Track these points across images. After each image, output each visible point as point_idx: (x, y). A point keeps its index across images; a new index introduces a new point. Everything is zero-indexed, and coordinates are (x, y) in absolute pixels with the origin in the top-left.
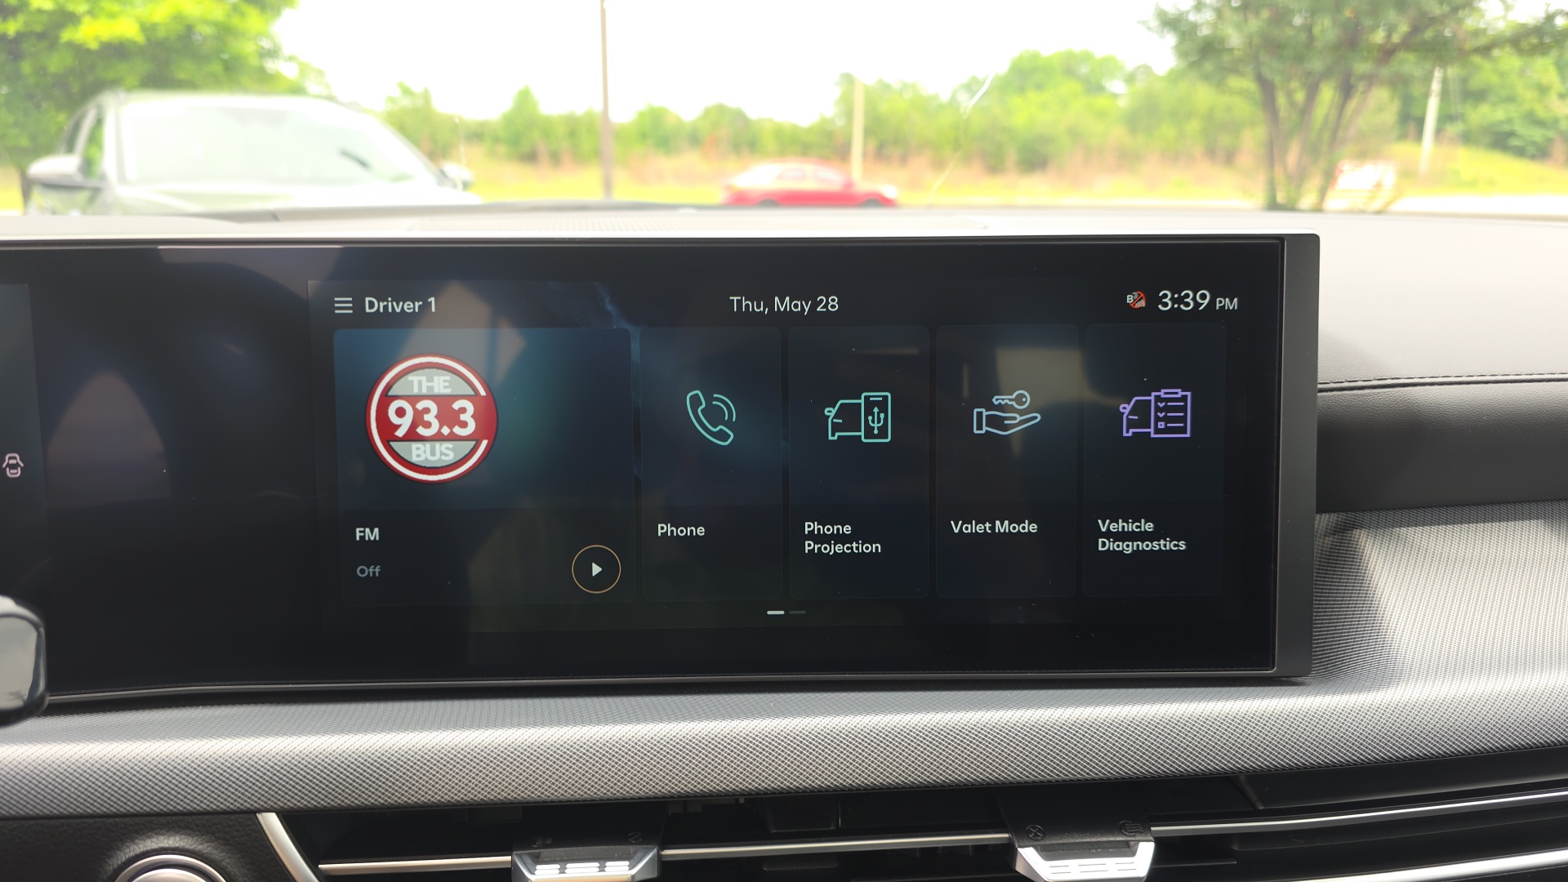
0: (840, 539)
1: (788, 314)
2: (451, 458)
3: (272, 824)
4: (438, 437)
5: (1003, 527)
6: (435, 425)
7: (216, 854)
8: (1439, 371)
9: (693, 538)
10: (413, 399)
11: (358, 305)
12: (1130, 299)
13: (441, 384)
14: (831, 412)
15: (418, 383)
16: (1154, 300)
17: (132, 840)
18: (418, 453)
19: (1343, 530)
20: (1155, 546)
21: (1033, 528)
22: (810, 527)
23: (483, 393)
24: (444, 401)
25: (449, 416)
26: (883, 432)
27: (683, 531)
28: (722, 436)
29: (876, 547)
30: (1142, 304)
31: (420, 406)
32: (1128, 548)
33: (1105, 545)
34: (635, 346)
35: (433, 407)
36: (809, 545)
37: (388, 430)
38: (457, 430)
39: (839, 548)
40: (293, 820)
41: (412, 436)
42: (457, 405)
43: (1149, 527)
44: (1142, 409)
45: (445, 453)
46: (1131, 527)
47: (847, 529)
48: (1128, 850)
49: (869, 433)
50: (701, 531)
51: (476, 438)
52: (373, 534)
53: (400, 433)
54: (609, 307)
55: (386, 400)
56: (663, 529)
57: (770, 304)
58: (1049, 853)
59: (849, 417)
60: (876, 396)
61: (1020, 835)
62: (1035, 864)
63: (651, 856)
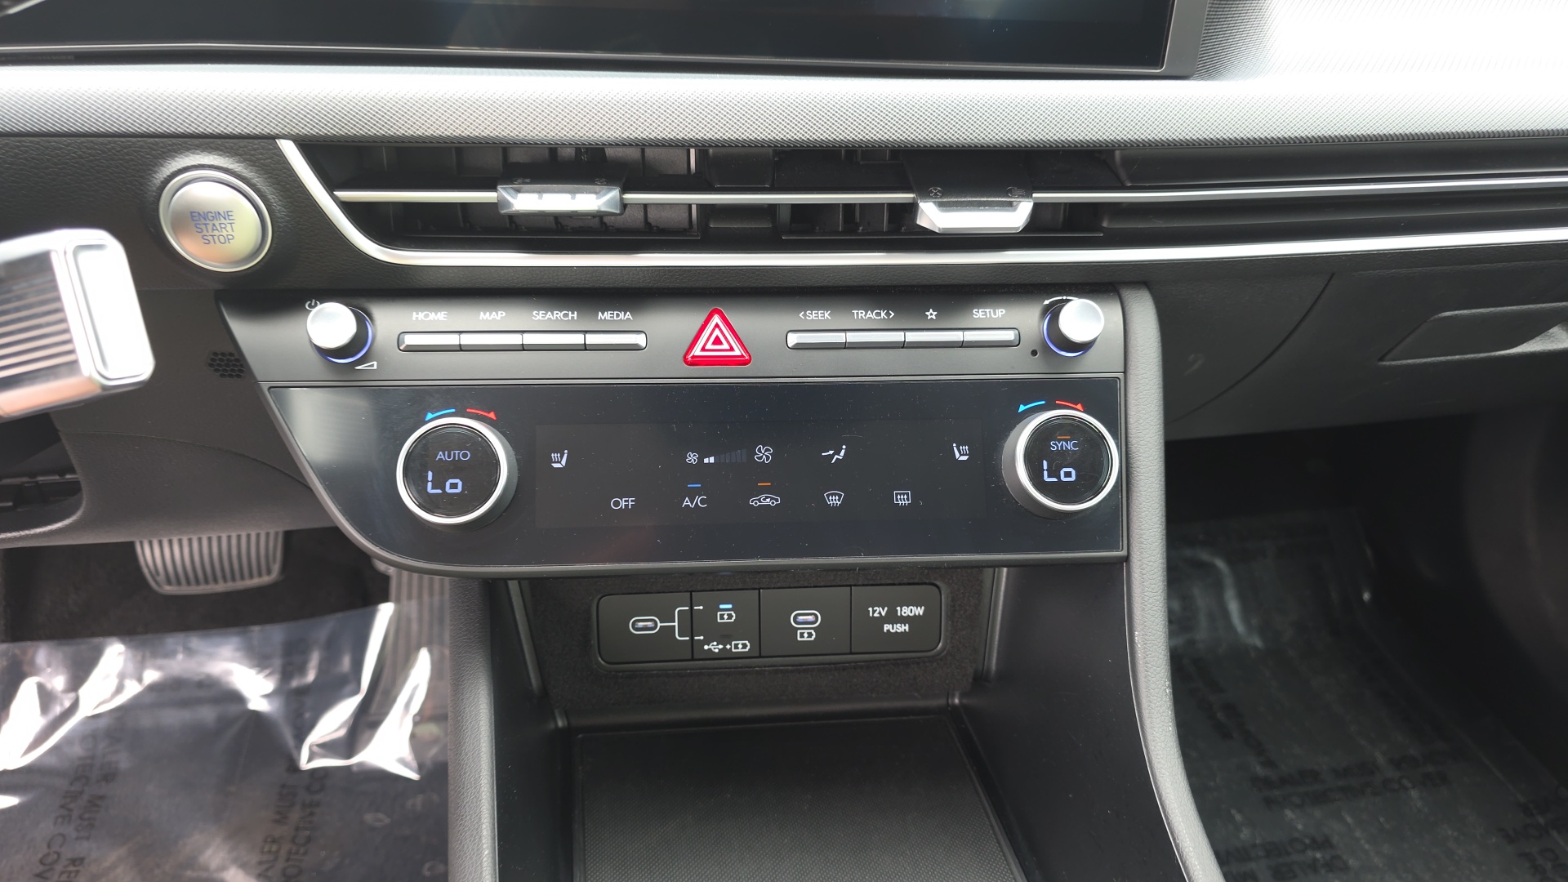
3: (290, 150)
7: (246, 173)
17: (173, 157)
40: (309, 146)
48: (1008, 205)
58: (941, 205)
61: (925, 194)
62: (933, 216)
63: (614, 193)
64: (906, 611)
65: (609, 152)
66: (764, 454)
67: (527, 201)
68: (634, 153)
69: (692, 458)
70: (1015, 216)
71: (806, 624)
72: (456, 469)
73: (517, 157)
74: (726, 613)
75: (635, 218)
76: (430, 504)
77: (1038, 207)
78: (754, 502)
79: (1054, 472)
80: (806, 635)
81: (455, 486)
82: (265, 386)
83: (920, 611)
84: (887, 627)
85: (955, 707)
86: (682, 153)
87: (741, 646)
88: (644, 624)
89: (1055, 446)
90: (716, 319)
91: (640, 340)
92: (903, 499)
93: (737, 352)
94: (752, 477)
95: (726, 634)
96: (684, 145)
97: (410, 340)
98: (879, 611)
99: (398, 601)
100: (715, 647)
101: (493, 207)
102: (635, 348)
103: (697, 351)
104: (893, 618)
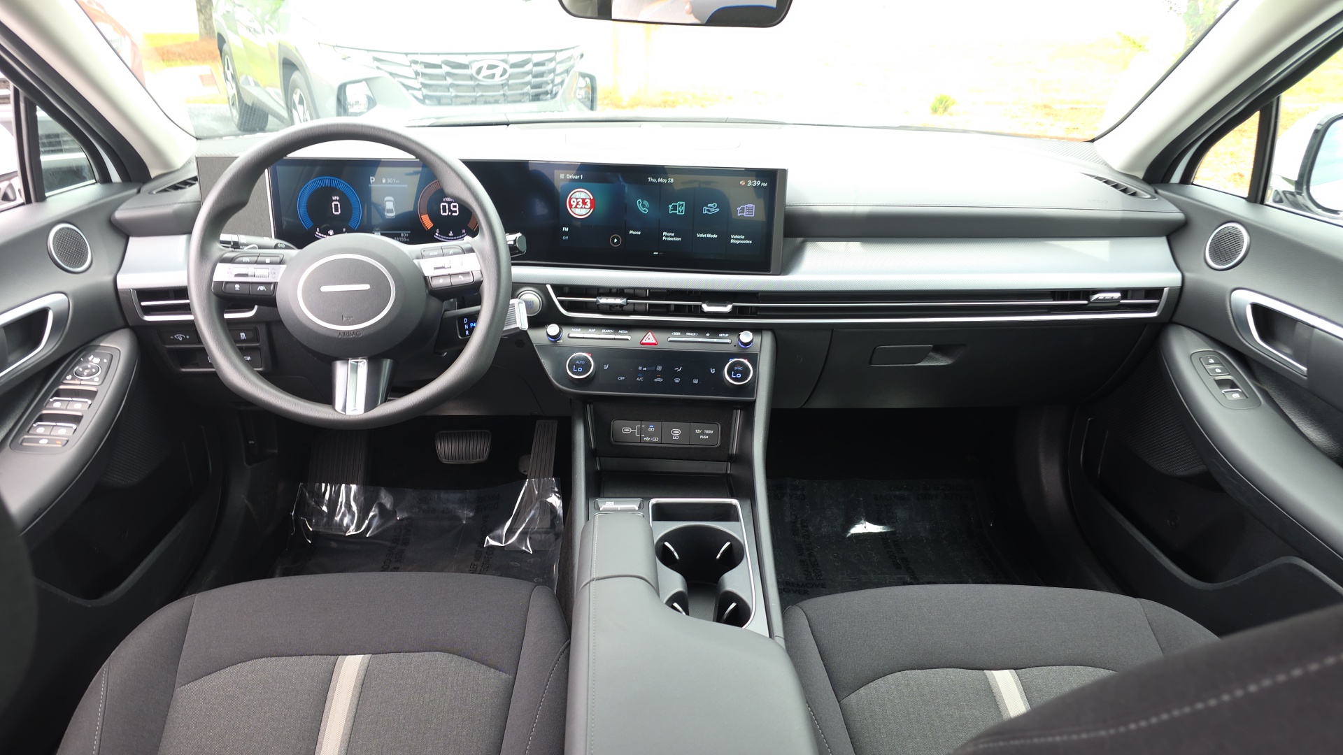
0: (671, 237)
1: (661, 183)
2: (584, 213)
3: (549, 287)
4: (582, 208)
5: (709, 236)
6: (581, 204)
7: (539, 292)
8: (822, 203)
9: (637, 235)
10: (577, 199)
11: (565, 176)
12: (741, 183)
13: (583, 196)
14: (670, 206)
15: (578, 195)
16: (747, 183)
17: (522, 288)
18: (577, 211)
19: (803, 243)
20: (744, 242)
21: (716, 236)
22: (664, 233)
23: (592, 198)
24: (584, 200)
25: (584, 203)
26: (682, 212)
27: (635, 233)
28: (645, 210)
29: (680, 239)
30: (744, 184)
31: (578, 200)
32: (738, 242)
33: (732, 241)
34: (626, 189)
35: (581, 201)
36: (664, 238)
37: (571, 206)
38: (586, 207)
39: (671, 239)
40: (554, 287)
41: (576, 207)
42: (586, 201)
43: (743, 237)
44: (743, 209)
45: (583, 211)
46: (739, 237)
47: (673, 235)
48: (726, 306)
49: (679, 211)
50: (639, 233)
51: (590, 208)
52: (567, 229)
53: (573, 207)
54: (621, 179)
55: (571, 199)
56: (631, 232)
57: (657, 180)
58: (708, 305)
59: (675, 208)
60: (681, 203)
61: (704, 302)
62: (706, 308)
63: (625, 300)
64: (707, 432)
65: (625, 291)
66: (659, 368)
67: (603, 300)
68: (632, 291)
69: (640, 368)
70: (728, 308)
71: (676, 433)
72: (581, 366)
73: (601, 291)
74: (651, 428)
75: (630, 308)
76: (574, 373)
77: (734, 307)
78: (656, 380)
79: (735, 375)
80: (676, 437)
81: (580, 370)
82: (534, 345)
83: (712, 432)
84: (701, 436)
85: (728, 474)
86: (644, 291)
87: (656, 439)
88: (627, 430)
89: (736, 368)
90: (650, 333)
91: (629, 338)
92: (696, 381)
93: (654, 342)
94: (656, 374)
95: (651, 435)
96: (645, 289)
97: (571, 335)
98: (700, 431)
99: (530, 479)
100: (647, 439)
101: (595, 302)
102: (628, 340)
103: (644, 341)
104: (703, 434)
